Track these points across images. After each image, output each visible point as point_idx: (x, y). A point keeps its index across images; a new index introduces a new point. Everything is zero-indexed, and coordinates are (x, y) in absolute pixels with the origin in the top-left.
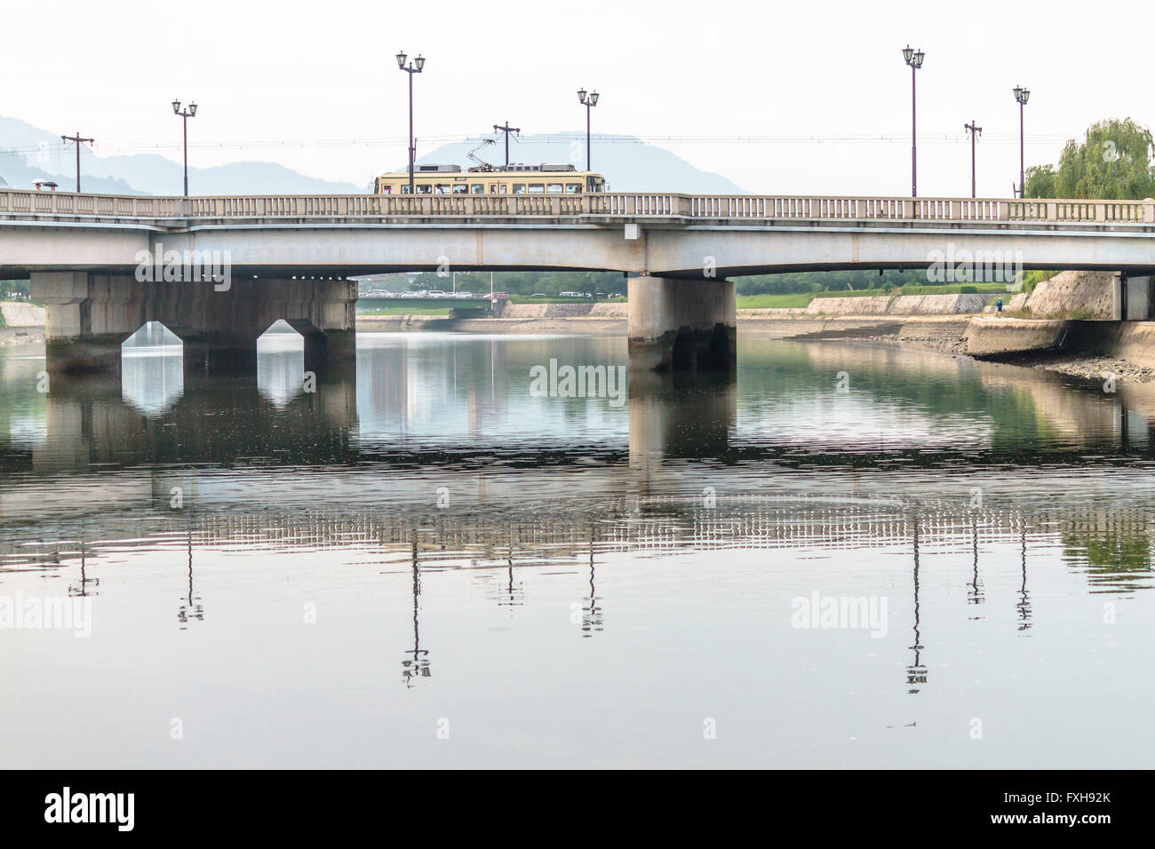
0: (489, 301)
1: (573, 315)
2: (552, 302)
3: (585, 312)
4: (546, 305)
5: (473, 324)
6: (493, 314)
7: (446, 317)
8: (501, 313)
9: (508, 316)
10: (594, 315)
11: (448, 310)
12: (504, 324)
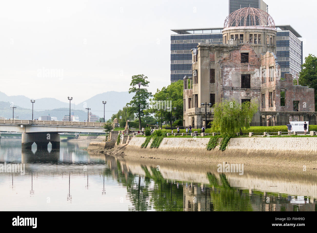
0: (75, 135)
1: (93, 139)
2: (88, 136)
3: (95, 138)
4: (87, 136)
5: (71, 141)
6: (76, 138)
7: (66, 139)
8: (78, 138)
9: (79, 139)
10: (97, 139)
11: (66, 137)
12: (77, 141)
